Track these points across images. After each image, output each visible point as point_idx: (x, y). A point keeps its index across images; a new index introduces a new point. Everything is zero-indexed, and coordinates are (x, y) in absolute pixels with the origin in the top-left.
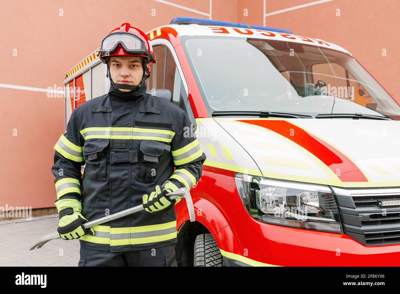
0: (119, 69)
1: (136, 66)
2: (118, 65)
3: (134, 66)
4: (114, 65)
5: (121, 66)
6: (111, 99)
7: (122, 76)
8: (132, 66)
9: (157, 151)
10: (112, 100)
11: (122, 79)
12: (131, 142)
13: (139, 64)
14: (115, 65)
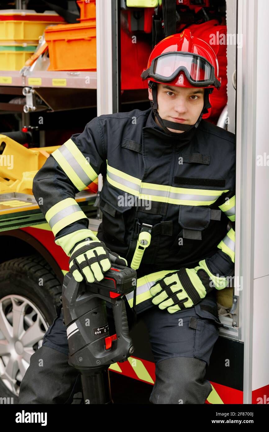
0: (173, 99)
1: (196, 98)
2: (171, 93)
3: (193, 97)
4: (166, 92)
5: (176, 96)
6: (146, 136)
7: (177, 111)
8: (191, 98)
9: (199, 223)
10: (147, 138)
11: (176, 115)
12: (166, 207)
13: (201, 95)
14: (168, 93)
